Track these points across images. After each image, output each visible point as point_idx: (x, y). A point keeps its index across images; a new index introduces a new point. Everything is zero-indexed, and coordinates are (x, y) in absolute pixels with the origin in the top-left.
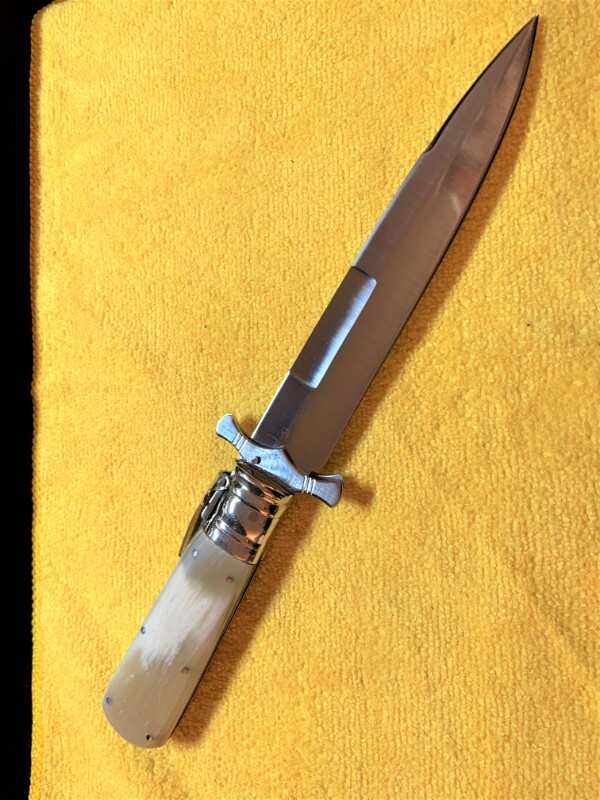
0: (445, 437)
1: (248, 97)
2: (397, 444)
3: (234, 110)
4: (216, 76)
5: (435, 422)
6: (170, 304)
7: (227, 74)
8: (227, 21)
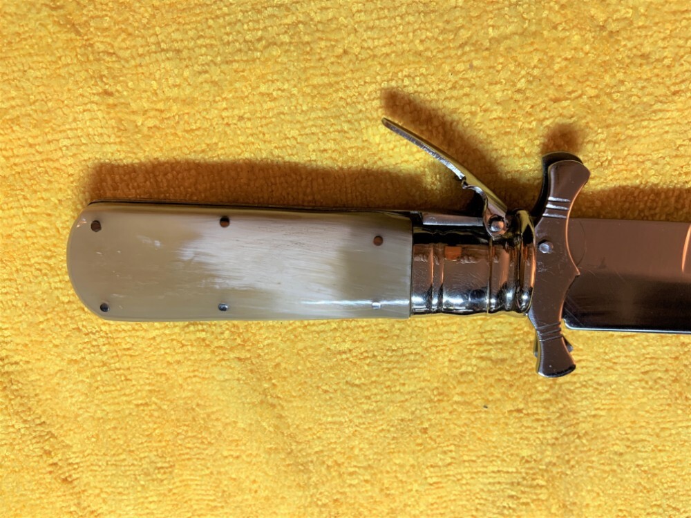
0: (661, 44)
1: (183, 370)
2: (668, 115)
3: (199, 386)
4: (156, 414)
5: (639, 61)
6: (453, 454)
7: (154, 399)
8: (84, 405)
